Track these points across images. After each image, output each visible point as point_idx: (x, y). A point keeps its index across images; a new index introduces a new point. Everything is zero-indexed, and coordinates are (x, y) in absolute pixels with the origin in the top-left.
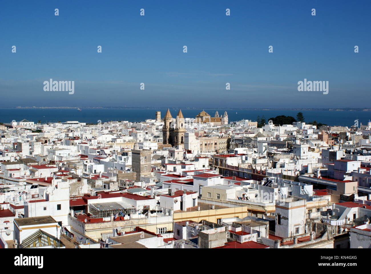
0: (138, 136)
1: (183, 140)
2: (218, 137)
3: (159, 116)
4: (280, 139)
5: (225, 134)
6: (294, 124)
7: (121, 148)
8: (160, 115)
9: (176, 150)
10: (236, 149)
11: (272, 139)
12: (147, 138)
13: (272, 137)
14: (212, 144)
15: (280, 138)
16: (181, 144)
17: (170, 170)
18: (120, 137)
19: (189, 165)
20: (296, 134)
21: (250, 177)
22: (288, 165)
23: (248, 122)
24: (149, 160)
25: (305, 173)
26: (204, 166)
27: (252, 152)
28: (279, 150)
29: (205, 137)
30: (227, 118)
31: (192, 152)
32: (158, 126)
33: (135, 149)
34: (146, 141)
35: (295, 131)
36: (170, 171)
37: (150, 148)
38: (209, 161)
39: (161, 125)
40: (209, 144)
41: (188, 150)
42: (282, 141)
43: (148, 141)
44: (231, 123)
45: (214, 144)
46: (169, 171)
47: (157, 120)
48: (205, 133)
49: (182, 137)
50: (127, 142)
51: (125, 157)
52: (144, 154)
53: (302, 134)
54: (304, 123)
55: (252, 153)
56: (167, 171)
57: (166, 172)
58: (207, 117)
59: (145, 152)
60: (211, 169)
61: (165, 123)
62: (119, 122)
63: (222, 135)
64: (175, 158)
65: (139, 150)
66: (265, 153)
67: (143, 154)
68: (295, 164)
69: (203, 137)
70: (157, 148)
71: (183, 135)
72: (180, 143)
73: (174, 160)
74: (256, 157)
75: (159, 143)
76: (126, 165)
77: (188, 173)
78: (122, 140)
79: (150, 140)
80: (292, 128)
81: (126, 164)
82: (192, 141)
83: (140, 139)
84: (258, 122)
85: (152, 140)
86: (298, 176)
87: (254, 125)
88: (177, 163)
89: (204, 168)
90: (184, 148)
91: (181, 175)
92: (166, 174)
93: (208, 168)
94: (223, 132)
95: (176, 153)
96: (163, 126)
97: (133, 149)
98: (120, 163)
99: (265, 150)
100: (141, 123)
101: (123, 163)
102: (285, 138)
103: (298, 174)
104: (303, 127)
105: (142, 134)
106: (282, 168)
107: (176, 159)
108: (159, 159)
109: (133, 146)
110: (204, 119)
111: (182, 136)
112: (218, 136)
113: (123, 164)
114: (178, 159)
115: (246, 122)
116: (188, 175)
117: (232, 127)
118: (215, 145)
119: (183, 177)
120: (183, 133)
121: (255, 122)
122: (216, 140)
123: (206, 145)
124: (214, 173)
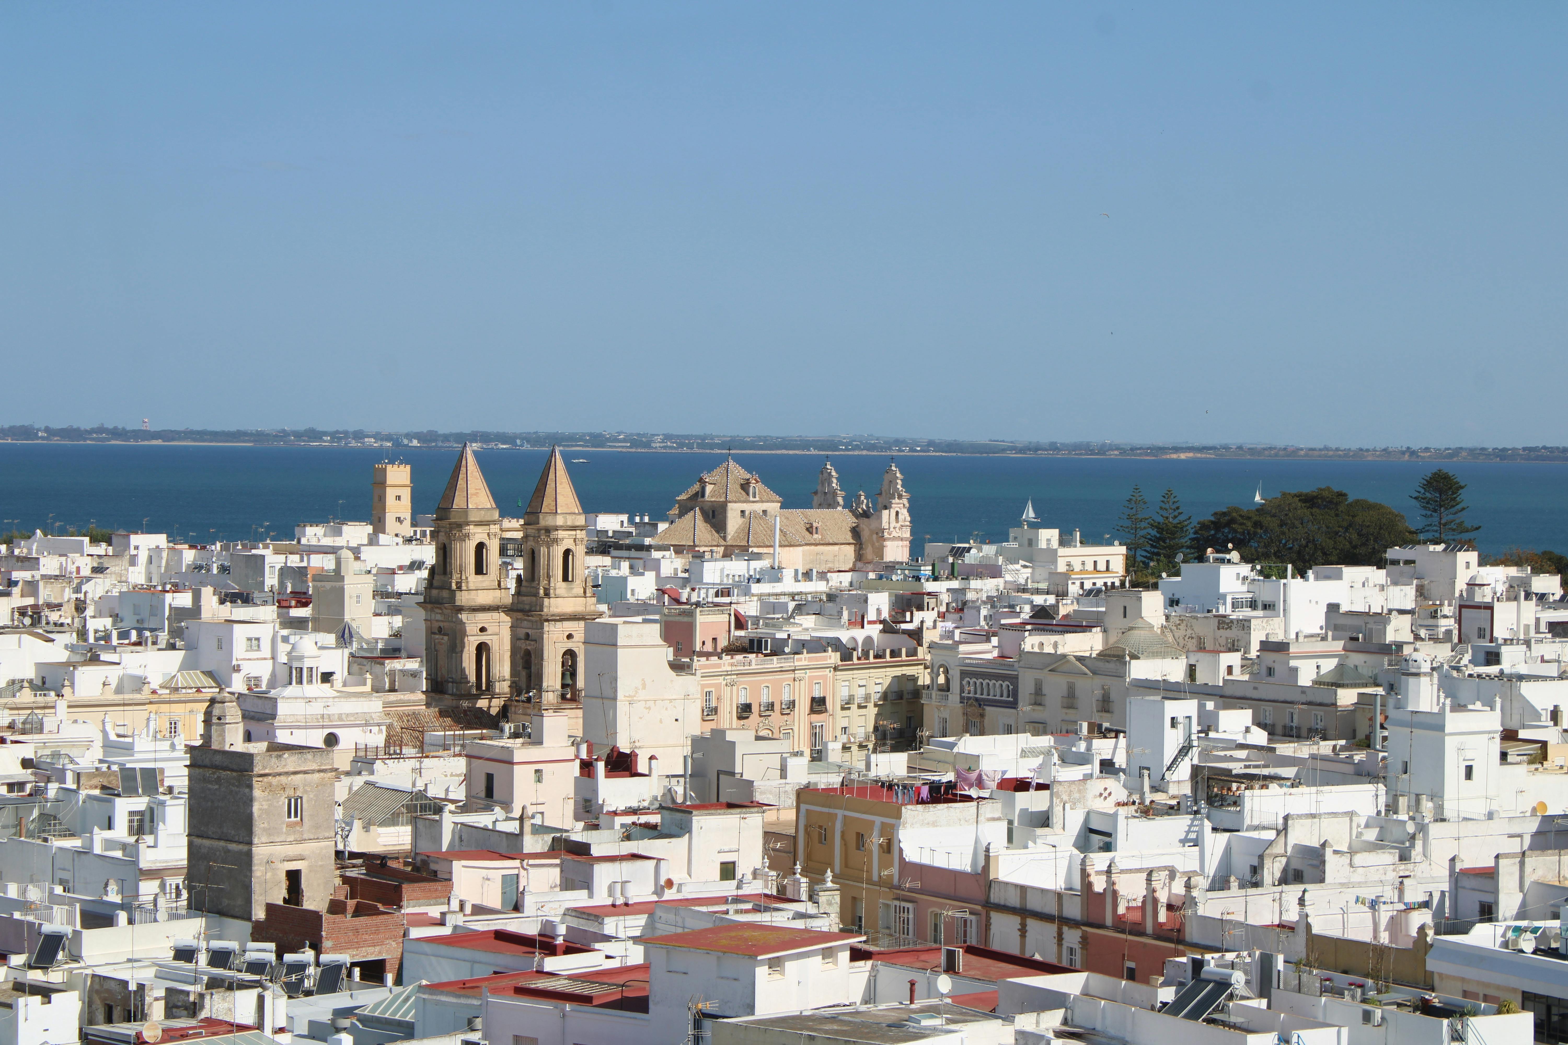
0: (239, 650)
1: (573, 675)
2: (833, 657)
3: (399, 498)
4: (1295, 670)
5: (884, 631)
6: (1395, 562)
7: (105, 733)
8: (406, 494)
9: (521, 752)
10: (969, 744)
11: (1237, 670)
12: (307, 664)
13: (1234, 659)
14: (792, 705)
15: (1293, 663)
16: (557, 710)
17: (472, 899)
18: (104, 657)
19: (617, 865)
20: (1410, 638)
21: (1071, 951)
22: (1351, 865)
23: (1055, 544)
24: (317, 827)
25: (1472, 924)
26: (728, 871)
27: (1086, 769)
28: (1285, 749)
29: (739, 657)
30: (905, 515)
31: (642, 767)
32: (393, 572)
33: (215, 746)
34: (300, 682)
35: (1402, 612)
36: (479, 910)
37: (332, 740)
38: (766, 834)
39: (416, 565)
40: (771, 706)
41: (614, 749)
42: (1309, 684)
43: (310, 681)
44: (936, 548)
45: (803, 705)
46: (468, 909)
47: (379, 526)
48: (740, 623)
49: (570, 654)
50: (154, 692)
51: (140, 803)
52: (283, 779)
53: (1455, 639)
54: (1472, 557)
55: (1088, 777)
56: (455, 905)
57: (443, 914)
58: (759, 507)
59: (290, 762)
60: (782, 897)
61: (444, 553)
62: (95, 540)
63: (868, 640)
64: (517, 813)
65: (240, 746)
66: (1184, 770)
67: (274, 781)
68: (1404, 857)
69: (726, 658)
70: (377, 738)
71: (579, 636)
72: (550, 697)
73: (512, 827)
74: (1112, 801)
75: (392, 697)
76: (144, 864)
77: (610, 926)
78: (113, 675)
79: (326, 677)
80: (1382, 588)
81: (148, 858)
82: (644, 686)
83: (251, 668)
84: (1132, 548)
85: (338, 679)
86: (1421, 945)
87: (1102, 566)
88: (532, 844)
89: (729, 888)
90: (579, 733)
91: (560, 941)
92: (446, 931)
93: (755, 887)
94: (871, 615)
95: (522, 776)
96: (425, 574)
97: (198, 743)
98: (98, 849)
99: (1184, 751)
100: (266, 547)
101: (124, 847)
102: (1329, 665)
103: (1422, 929)
104: (1461, 585)
105: (265, 632)
106: (1301, 887)
107: (521, 819)
108: (392, 820)
109: (201, 717)
110: (734, 522)
111: (570, 645)
112: (835, 650)
113: (118, 854)
114: (538, 821)
115: (1043, 545)
116: (608, 938)
117: (936, 579)
118: (812, 711)
119: (569, 950)
120: (578, 628)
121: (1110, 544)
122: (825, 677)
123: (745, 710)
124: (800, 924)
